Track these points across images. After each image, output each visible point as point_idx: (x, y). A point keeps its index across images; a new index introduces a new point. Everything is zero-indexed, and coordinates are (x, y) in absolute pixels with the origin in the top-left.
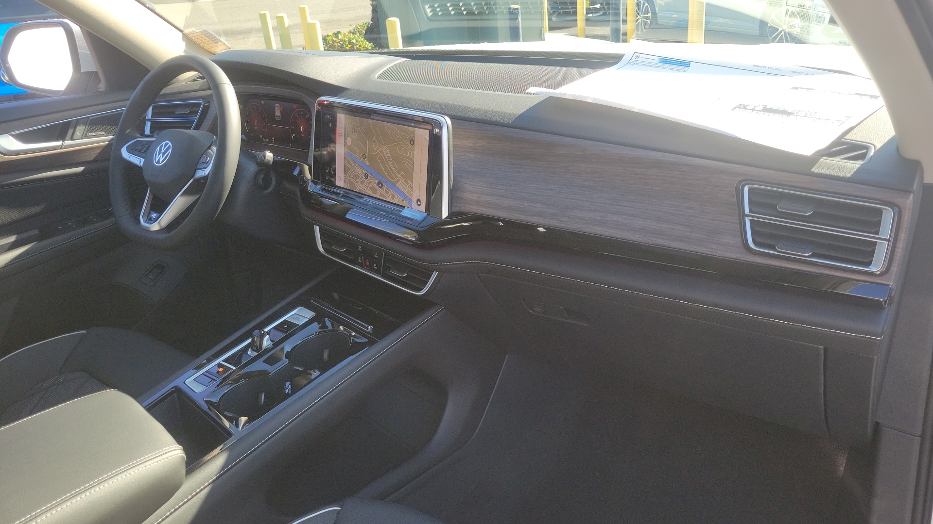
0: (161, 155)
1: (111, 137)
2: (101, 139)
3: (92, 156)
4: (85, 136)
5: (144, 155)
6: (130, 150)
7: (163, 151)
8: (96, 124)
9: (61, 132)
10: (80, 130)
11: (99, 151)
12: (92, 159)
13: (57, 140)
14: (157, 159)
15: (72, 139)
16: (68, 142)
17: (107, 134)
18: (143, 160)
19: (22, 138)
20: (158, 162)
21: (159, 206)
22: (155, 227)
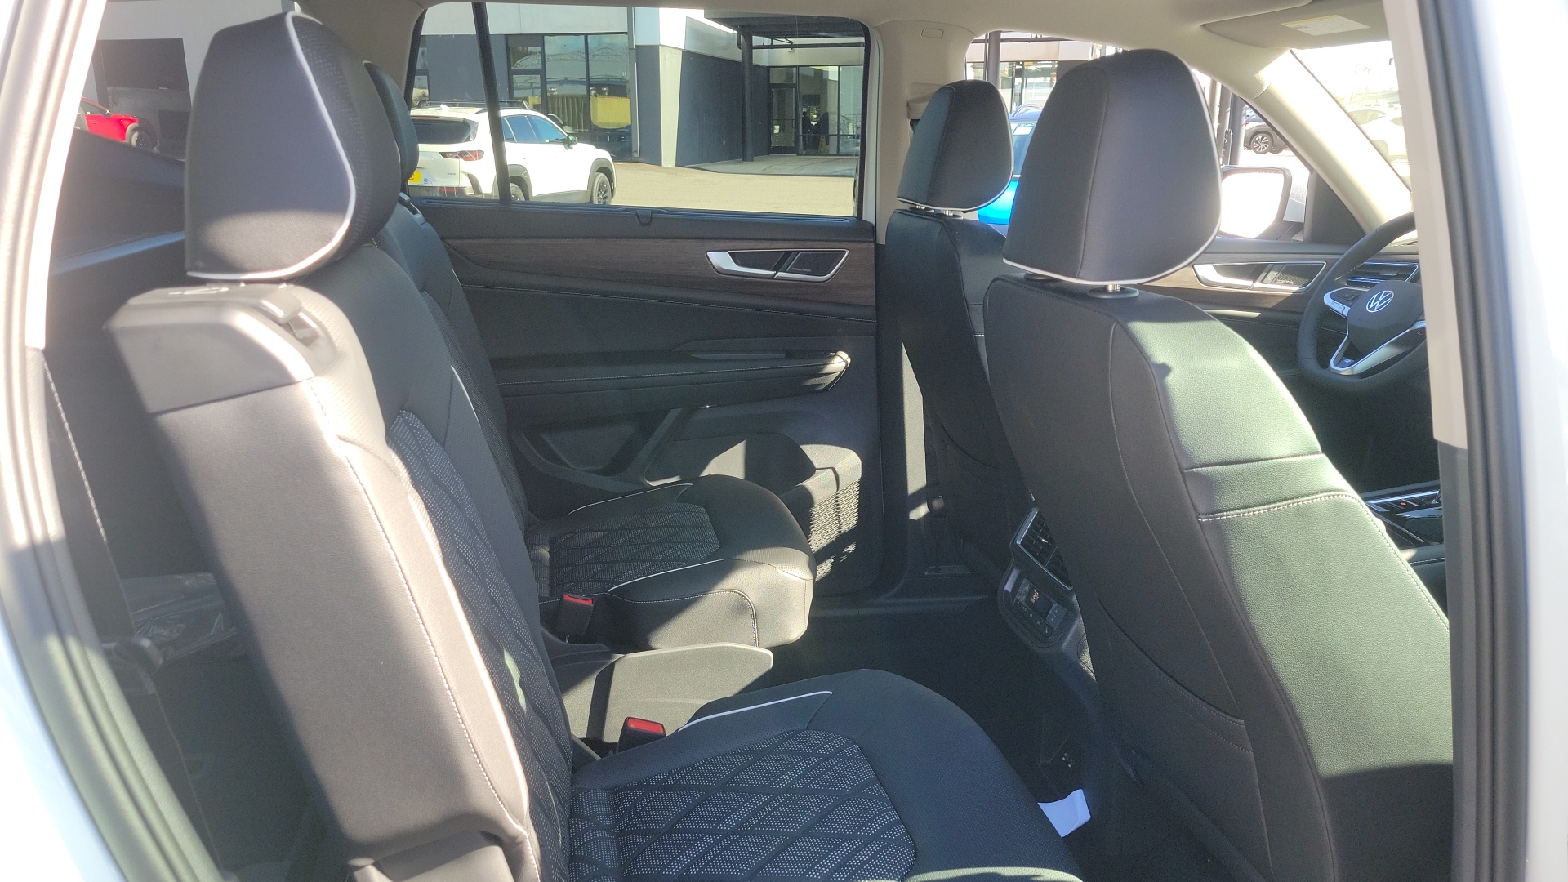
0: (1378, 302)
1: (1296, 289)
2: (1288, 288)
3: (1272, 304)
4: (1275, 282)
5: (1350, 303)
6: (1334, 297)
7: (1381, 299)
8: (1289, 272)
9: (1255, 271)
10: (1273, 274)
11: (1280, 300)
12: (1270, 306)
13: (1249, 278)
14: (1371, 306)
15: (1262, 282)
16: (1258, 284)
17: (1295, 284)
18: (1348, 309)
19: (1221, 270)
20: (1373, 309)
21: (1355, 354)
22: (1345, 371)
